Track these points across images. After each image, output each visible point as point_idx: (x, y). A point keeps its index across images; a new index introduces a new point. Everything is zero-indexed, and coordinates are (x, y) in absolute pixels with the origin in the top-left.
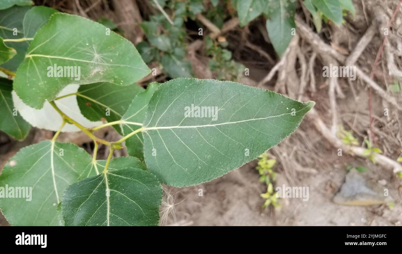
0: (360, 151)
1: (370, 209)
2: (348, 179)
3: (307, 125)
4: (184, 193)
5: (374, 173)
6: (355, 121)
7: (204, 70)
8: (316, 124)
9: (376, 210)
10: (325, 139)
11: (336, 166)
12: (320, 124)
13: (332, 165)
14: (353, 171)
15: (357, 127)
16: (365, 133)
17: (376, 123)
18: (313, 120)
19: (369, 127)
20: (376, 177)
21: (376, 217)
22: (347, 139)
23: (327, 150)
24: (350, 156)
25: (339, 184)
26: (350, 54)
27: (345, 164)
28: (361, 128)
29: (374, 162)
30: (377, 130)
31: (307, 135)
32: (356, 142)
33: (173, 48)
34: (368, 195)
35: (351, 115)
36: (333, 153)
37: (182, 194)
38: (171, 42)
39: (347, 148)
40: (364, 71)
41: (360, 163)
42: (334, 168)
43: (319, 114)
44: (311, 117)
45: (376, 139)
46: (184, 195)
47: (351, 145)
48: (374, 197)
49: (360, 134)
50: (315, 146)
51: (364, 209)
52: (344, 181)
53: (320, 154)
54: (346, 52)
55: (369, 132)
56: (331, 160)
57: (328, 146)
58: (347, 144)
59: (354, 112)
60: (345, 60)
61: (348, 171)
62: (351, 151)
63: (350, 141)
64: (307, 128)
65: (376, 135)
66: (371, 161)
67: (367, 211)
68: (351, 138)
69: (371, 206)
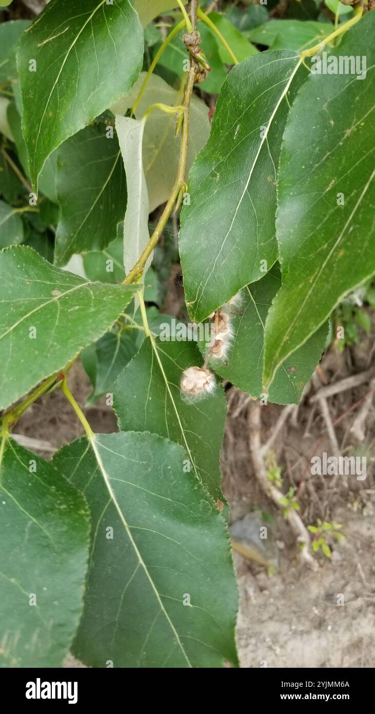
0: (278, 496)
1: (248, 562)
2: (247, 517)
3: (242, 433)
4: (60, 419)
5: (278, 530)
6: (296, 465)
7: (174, 301)
8: (252, 437)
9: (254, 567)
10: (250, 461)
11: (244, 499)
12: (256, 440)
13: (241, 495)
14: (258, 513)
15: (294, 472)
16: (298, 484)
17: (317, 481)
18: (252, 430)
19: (307, 480)
20: (278, 535)
21: (249, 575)
22: (273, 474)
23: (247, 476)
24: (266, 496)
25: (234, 518)
26: (328, 384)
27: (256, 502)
28: (298, 476)
29: (285, 517)
30: (312, 488)
31: (235, 444)
32: (279, 484)
33: (162, 265)
34: (255, 545)
35: (296, 454)
36: (250, 482)
37: (58, 420)
38: (164, 259)
39: (267, 485)
40: (331, 413)
41: (272, 512)
42: (240, 499)
43: (262, 429)
44: (251, 426)
45: (306, 497)
46: (59, 424)
47: (274, 484)
48: (261, 551)
49: (292, 481)
50: (236, 462)
51: (242, 559)
52: (241, 519)
53: (236, 476)
54: (325, 381)
55: (303, 485)
56: (243, 489)
57: (250, 472)
58: (269, 480)
59: (301, 454)
60: (319, 388)
61: (252, 510)
62: (269, 491)
63: (275, 479)
64: (239, 435)
65: (308, 492)
66: (283, 515)
67: (244, 563)
68: (278, 475)
69: (252, 561)
